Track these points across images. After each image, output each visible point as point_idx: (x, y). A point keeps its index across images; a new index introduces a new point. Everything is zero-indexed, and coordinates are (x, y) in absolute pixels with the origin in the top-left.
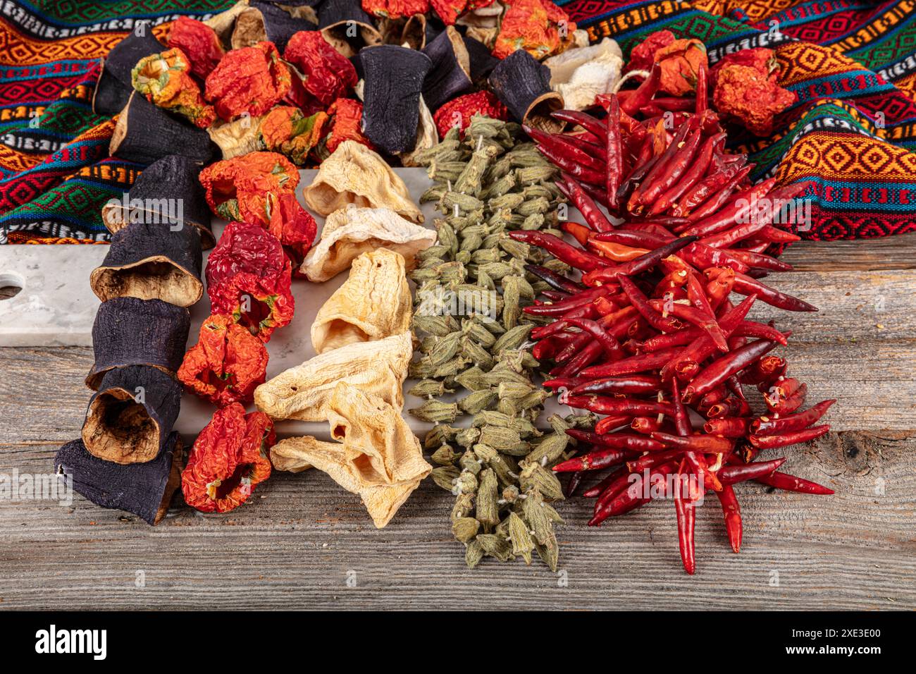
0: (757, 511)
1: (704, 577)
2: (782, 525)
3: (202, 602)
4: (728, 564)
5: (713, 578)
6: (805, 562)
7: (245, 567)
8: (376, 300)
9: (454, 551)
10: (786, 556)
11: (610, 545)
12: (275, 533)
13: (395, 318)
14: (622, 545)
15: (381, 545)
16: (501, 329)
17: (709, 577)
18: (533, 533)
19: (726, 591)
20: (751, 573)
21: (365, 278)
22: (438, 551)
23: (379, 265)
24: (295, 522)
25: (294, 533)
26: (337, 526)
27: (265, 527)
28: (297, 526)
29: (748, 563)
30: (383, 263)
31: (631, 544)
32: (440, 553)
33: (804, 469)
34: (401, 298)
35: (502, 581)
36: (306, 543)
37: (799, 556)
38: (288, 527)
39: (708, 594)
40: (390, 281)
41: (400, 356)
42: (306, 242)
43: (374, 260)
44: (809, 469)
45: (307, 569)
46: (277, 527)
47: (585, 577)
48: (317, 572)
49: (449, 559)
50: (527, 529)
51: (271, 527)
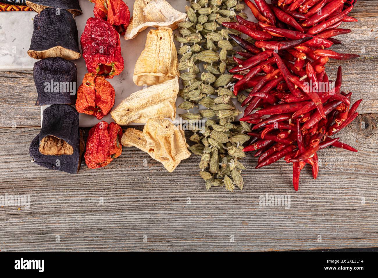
0: (325, 157)
1: (301, 191)
2: (334, 164)
3: (101, 208)
4: (311, 184)
5: (305, 191)
6: (343, 183)
7: (116, 190)
8: (161, 59)
9: (200, 180)
10: (335, 180)
11: (264, 176)
12: (126, 172)
13: (170, 65)
14: (269, 176)
15: (170, 178)
16: (218, 73)
17: (303, 191)
18: (234, 183)
19: (310, 197)
20: (320, 189)
21: (155, 48)
22: (194, 180)
23: (161, 38)
24: (134, 166)
25: (134, 172)
26: (152, 168)
27: (122, 169)
28: (135, 169)
29: (319, 184)
30: (163, 37)
31: (273, 175)
32: (195, 181)
33: (345, 135)
34: (172, 55)
35: (220, 195)
36: (140, 177)
37: (340, 180)
38: (131, 169)
39: (303, 200)
40: (167, 46)
41: (174, 91)
42: (125, 24)
43: (159, 36)
44: (347, 135)
45: (141, 190)
46: (127, 169)
47: (254, 192)
48: (145, 191)
49: (199, 184)
50: (232, 182)
51: (124, 169)
